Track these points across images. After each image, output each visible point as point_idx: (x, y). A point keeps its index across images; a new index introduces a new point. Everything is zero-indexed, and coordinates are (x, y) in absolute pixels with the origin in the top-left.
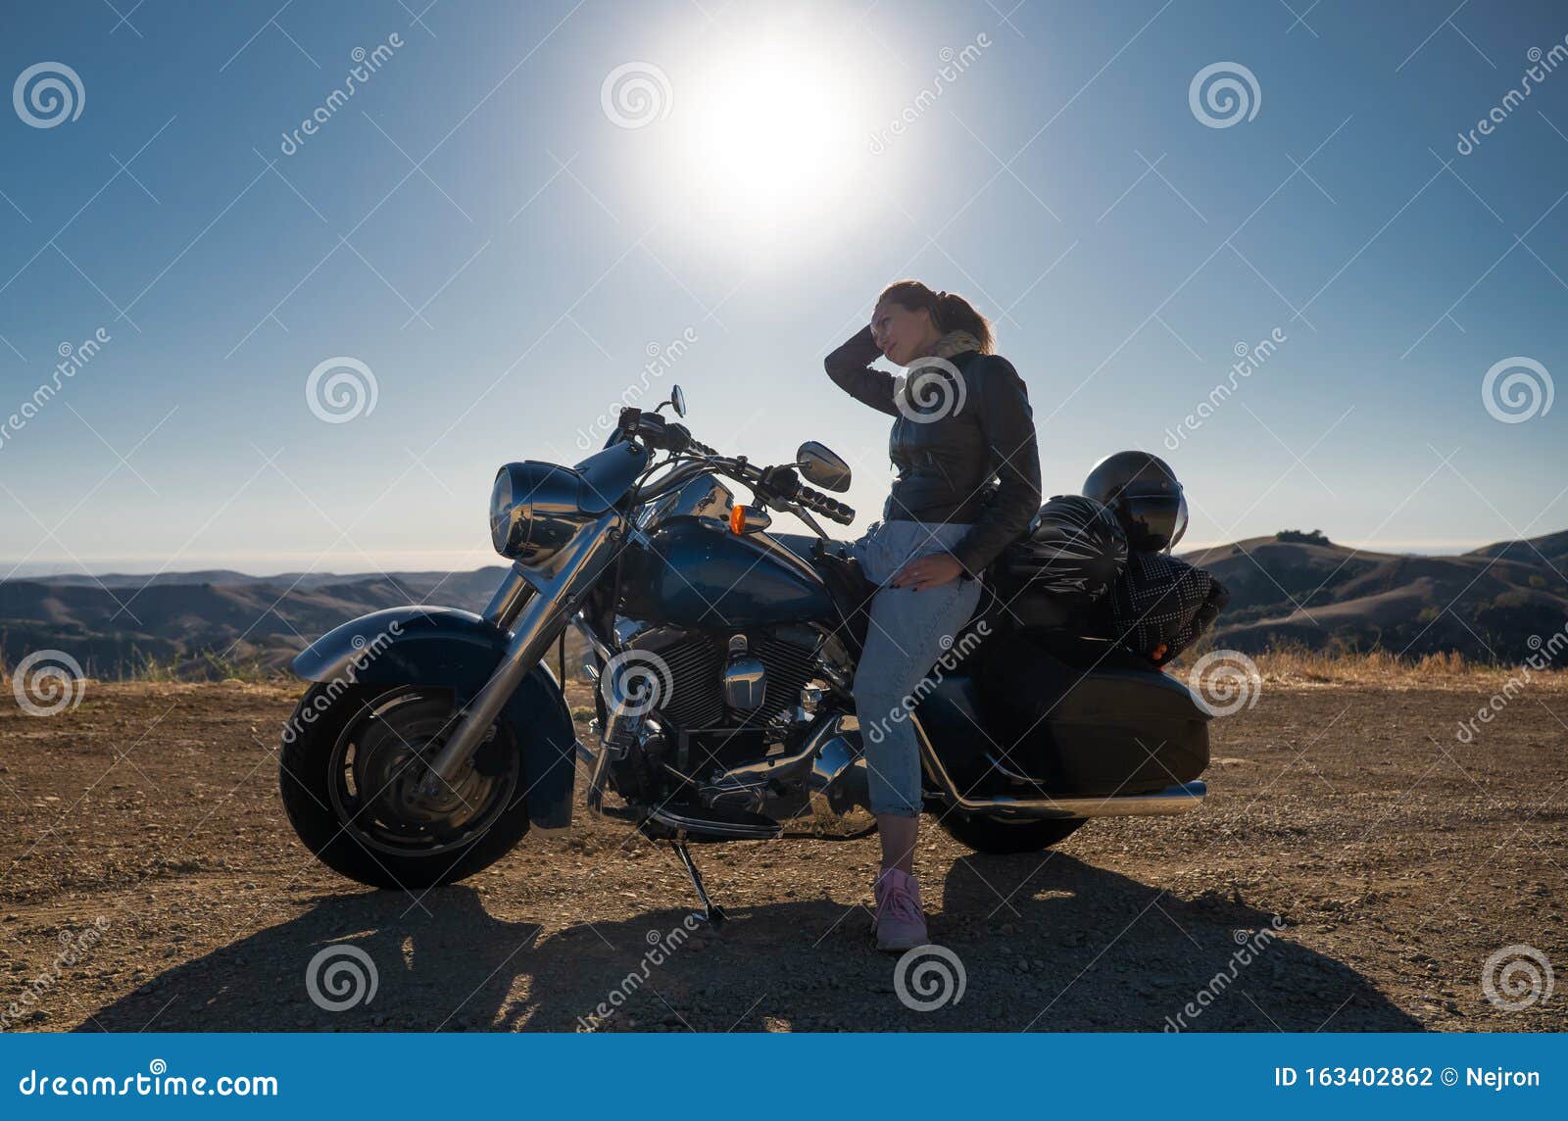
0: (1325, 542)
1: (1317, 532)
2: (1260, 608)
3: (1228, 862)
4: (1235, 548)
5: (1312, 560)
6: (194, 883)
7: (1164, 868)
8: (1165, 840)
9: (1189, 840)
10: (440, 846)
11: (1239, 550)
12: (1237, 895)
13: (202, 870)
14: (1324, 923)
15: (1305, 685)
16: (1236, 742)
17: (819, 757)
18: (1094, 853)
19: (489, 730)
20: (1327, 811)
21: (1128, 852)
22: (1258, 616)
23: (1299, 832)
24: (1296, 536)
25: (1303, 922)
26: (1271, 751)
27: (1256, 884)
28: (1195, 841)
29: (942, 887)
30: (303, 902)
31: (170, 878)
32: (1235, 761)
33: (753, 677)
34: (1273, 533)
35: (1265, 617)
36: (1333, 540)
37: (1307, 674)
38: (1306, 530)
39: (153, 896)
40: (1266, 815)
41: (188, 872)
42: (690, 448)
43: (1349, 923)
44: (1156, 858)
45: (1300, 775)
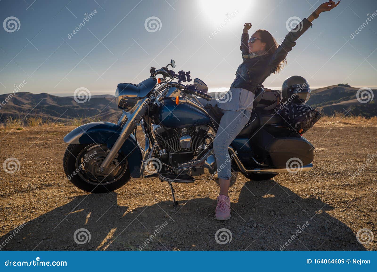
0: (349, 86)
1: (347, 84)
2: (333, 101)
3: (318, 183)
4: (328, 88)
5: (346, 90)
6: (49, 190)
7: (300, 186)
8: (302, 176)
9: (308, 176)
10: (108, 182)
11: (329, 88)
12: (319, 198)
13: (53, 186)
14: (342, 208)
15: (342, 125)
16: (323, 143)
17: (206, 160)
18: (282, 180)
19: (116, 155)
20: (345, 166)
21: (291, 180)
22: (332, 103)
23: (338, 173)
24: (342, 85)
25: (337, 208)
26: (332, 146)
27: (325, 193)
28: (309, 176)
29: (240, 193)
30: (71, 198)
31: (43, 188)
32: (323, 149)
33: (188, 140)
34: (337, 84)
35: (334, 103)
36: (350, 86)
37: (342, 122)
38: (345, 84)
39: (36, 195)
40: (329, 167)
41: (49, 187)
42: (175, 76)
43: (349, 208)
44: (298, 182)
45: (339, 154)
